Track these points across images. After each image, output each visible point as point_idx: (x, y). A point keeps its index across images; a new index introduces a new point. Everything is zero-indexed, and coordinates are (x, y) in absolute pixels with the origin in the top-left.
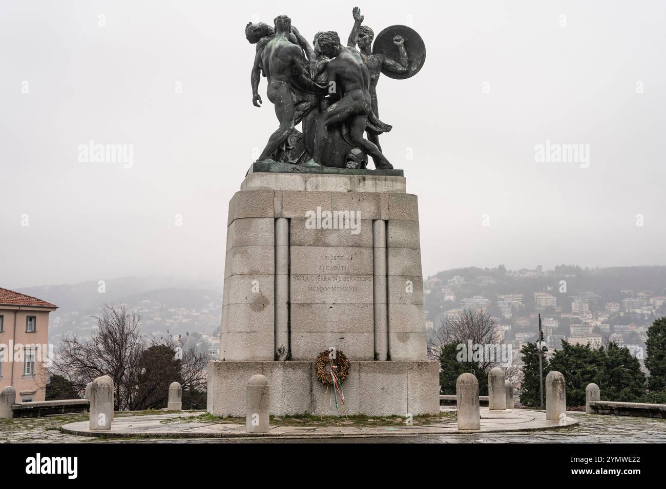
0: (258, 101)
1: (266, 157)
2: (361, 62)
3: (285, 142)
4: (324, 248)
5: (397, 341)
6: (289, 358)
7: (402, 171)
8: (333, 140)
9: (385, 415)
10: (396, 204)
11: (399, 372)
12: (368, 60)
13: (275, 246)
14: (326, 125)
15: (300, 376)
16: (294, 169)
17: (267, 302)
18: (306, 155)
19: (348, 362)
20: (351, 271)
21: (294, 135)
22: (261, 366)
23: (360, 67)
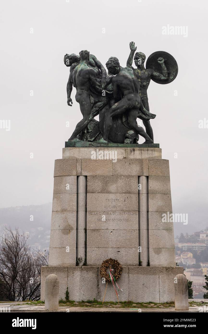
0: (70, 103)
1: (74, 137)
2: (133, 76)
3: (86, 127)
4: (107, 194)
5: (154, 254)
6: (85, 264)
7: (159, 144)
8: (116, 125)
9: (145, 302)
10: (153, 166)
11: (154, 274)
12: (141, 74)
13: (77, 194)
14: (111, 116)
15: (90, 276)
16: (90, 145)
17: (72, 229)
18: (100, 135)
19: (121, 267)
20: (124, 209)
21: (92, 123)
22: (66, 270)
23: (132, 80)
